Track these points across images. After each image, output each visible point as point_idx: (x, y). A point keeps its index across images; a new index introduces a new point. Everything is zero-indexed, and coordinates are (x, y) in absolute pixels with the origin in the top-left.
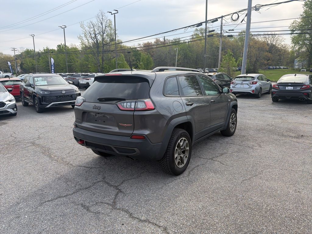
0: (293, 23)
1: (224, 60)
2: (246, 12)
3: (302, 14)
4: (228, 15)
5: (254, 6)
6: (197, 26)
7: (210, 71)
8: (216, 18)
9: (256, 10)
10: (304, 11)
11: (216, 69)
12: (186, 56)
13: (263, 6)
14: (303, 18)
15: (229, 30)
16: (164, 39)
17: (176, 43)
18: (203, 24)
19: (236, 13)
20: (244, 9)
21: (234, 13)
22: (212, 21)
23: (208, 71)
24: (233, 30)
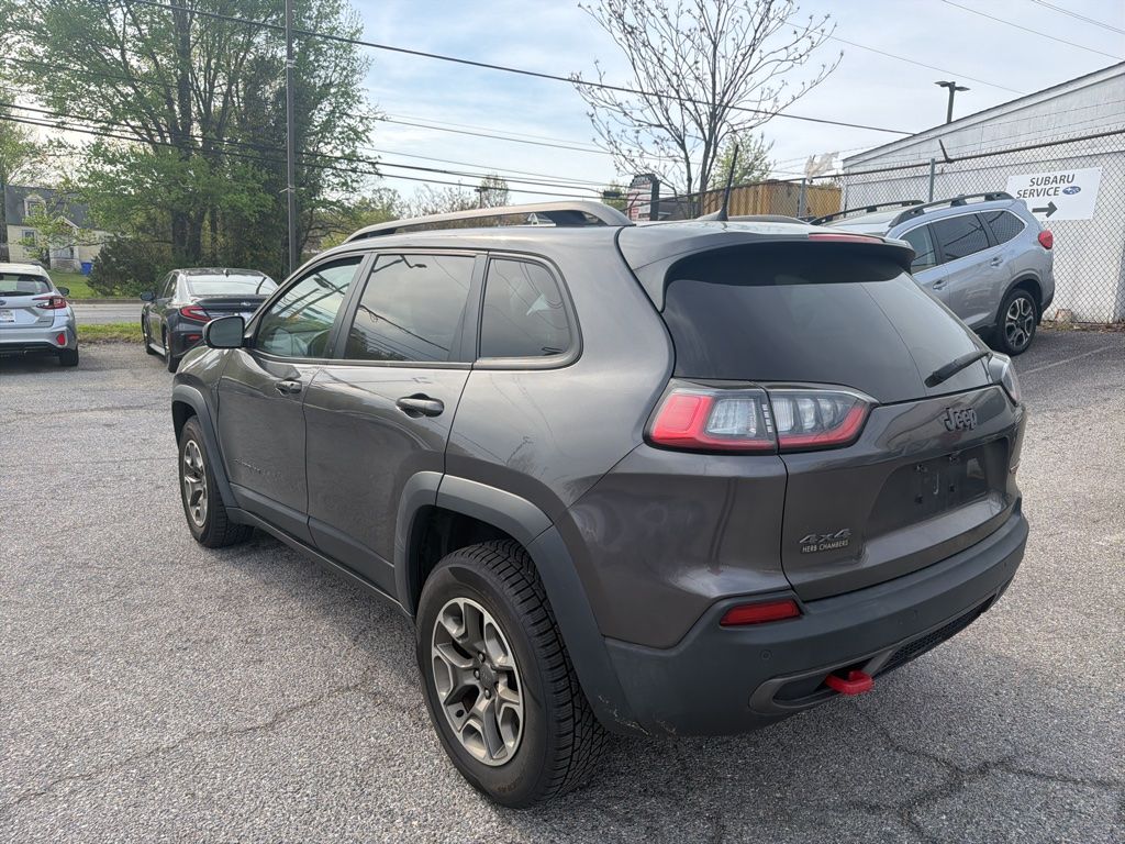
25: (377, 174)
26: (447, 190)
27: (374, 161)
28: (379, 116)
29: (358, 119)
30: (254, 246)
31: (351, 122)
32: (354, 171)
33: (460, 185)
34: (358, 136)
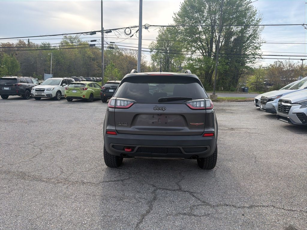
0: (152, 44)
1: (108, 70)
2: (138, 28)
3: (157, 37)
4: (122, 29)
5: (144, 25)
6: (90, 34)
7: (87, 79)
8: (110, 30)
9: (145, 29)
10: (158, 35)
11: (93, 78)
12: (58, 63)
13: (151, 26)
14: (158, 41)
15: (111, 42)
16: (29, 41)
17: (46, 48)
18: (96, 33)
19: (128, 28)
20: (135, 26)
21: (127, 28)
22: (106, 31)
23: (85, 79)
24: (114, 43)
25: (261, 58)
26: (285, 61)
27: (260, 54)
28: (264, 42)
29: (257, 43)
30: (223, 79)
31: (255, 45)
32: (254, 58)
33: (290, 59)
34: (257, 48)
